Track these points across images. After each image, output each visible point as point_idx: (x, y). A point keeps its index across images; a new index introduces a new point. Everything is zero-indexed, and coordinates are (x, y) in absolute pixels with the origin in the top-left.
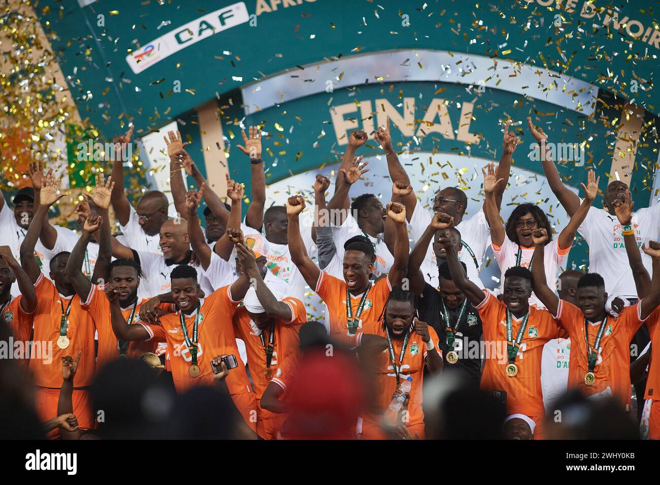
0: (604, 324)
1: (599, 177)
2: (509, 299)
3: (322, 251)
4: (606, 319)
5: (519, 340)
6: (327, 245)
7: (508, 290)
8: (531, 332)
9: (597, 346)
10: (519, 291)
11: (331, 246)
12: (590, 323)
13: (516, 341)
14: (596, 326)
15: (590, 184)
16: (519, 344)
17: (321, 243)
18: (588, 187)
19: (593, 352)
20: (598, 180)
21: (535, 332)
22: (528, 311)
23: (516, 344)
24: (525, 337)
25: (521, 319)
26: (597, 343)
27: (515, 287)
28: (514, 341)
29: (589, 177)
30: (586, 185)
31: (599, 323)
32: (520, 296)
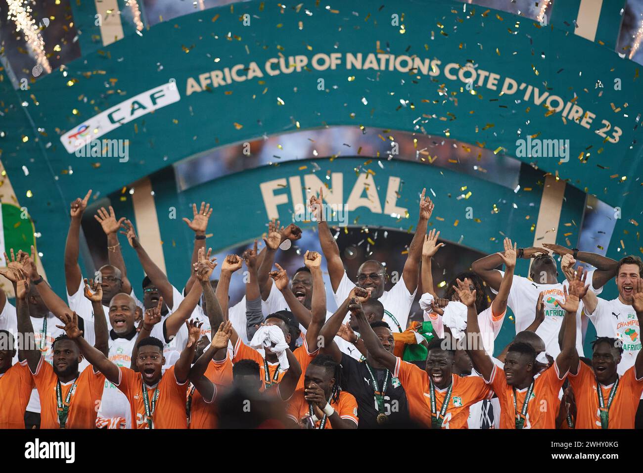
0: (531, 389)
1: (516, 244)
2: (433, 371)
3: (251, 323)
4: (532, 384)
5: (443, 412)
6: (255, 318)
7: (431, 361)
8: (456, 401)
9: (524, 411)
10: (442, 363)
11: (260, 318)
12: (518, 390)
13: (441, 413)
14: (523, 393)
15: (507, 252)
16: (444, 416)
17: (251, 315)
18: (506, 255)
19: (521, 418)
20: (515, 247)
21: (460, 401)
22: (451, 382)
23: (441, 416)
24: (450, 407)
25: (445, 390)
26: (525, 409)
27: (438, 358)
28: (438, 413)
29: (505, 245)
30: (504, 253)
31: (526, 390)
32: (443, 367)
